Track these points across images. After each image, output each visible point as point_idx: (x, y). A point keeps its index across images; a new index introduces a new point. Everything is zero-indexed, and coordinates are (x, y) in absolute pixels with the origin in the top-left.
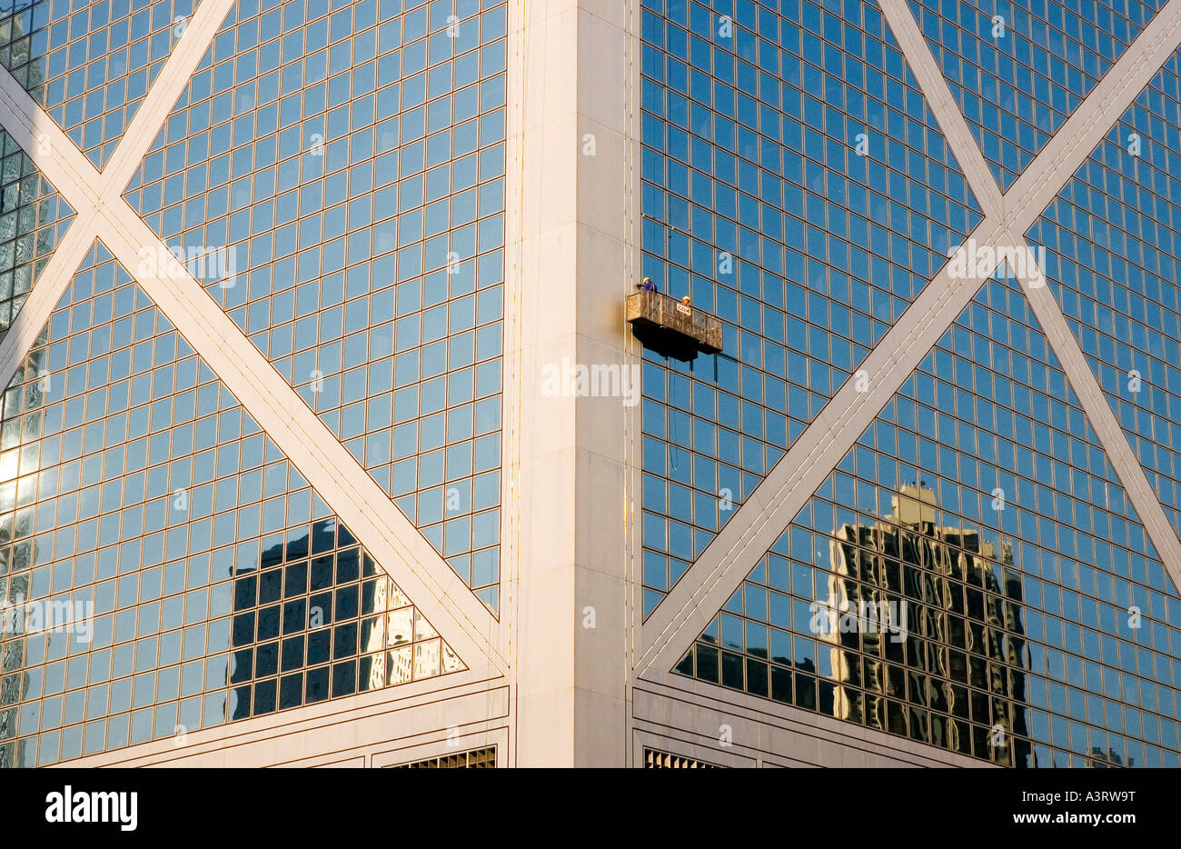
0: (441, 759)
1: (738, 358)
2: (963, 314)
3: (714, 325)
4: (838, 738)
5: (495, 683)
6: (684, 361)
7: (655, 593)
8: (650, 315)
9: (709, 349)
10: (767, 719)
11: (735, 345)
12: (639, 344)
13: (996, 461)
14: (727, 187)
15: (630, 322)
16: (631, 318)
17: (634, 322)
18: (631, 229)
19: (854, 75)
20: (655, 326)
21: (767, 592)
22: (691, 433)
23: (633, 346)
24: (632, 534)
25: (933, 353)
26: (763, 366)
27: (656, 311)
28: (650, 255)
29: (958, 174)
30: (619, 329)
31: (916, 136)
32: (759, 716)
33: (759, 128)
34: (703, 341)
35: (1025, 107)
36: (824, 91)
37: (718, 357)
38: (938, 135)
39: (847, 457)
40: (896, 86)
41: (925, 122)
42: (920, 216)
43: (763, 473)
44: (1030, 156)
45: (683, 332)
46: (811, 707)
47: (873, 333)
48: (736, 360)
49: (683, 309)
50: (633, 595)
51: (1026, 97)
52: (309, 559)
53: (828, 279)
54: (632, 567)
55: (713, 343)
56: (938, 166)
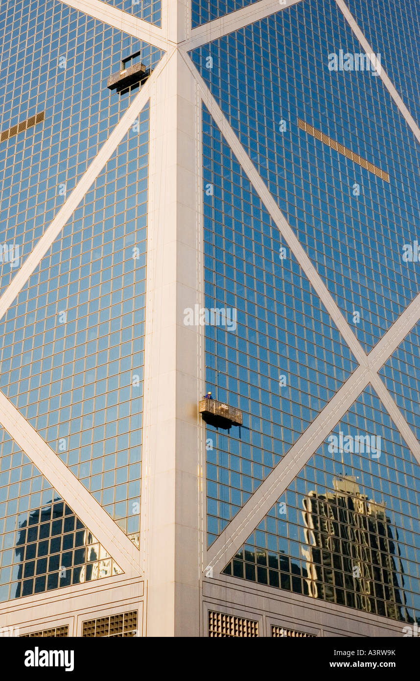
0: (111, 617)
1: (250, 427)
2: (352, 407)
3: (238, 414)
4: (301, 604)
5: (138, 580)
6: (225, 429)
7: (213, 536)
8: (210, 410)
9: (236, 424)
10: (266, 595)
11: (249, 422)
12: (204, 422)
13: (371, 472)
14: (243, 354)
15: (200, 413)
16: (200, 411)
17: (203, 413)
18: (200, 373)
19: (299, 306)
20: (212, 414)
21: (266, 534)
22: (229, 461)
23: (201, 424)
24: (202, 509)
25: (339, 424)
26: (261, 431)
27: (212, 408)
28: (209, 384)
29: (346, 347)
30: (195, 416)
31: (327, 331)
32: (263, 594)
33: (257, 329)
34: (233, 421)
35: (374, 319)
36: (285, 313)
37: (241, 428)
38: (336, 331)
39: (301, 471)
40: (317, 310)
41: (331, 325)
42: (330, 365)
43: (263, 479)
44: (378, 339)
45: (225, 417)
46: (288, 589)
47: (311, 415)
48: (249, 429)
49: (225, 407)
50: (202, 537)
51: (374, 314)
52: (51, 521)
53: (290, 392)
54: (202, 524)
55: (238, 421)
56: (337, 344)
